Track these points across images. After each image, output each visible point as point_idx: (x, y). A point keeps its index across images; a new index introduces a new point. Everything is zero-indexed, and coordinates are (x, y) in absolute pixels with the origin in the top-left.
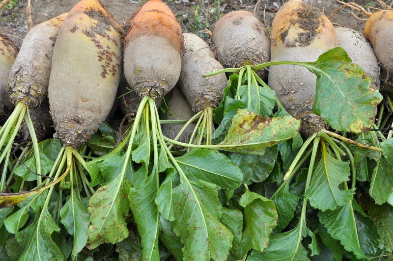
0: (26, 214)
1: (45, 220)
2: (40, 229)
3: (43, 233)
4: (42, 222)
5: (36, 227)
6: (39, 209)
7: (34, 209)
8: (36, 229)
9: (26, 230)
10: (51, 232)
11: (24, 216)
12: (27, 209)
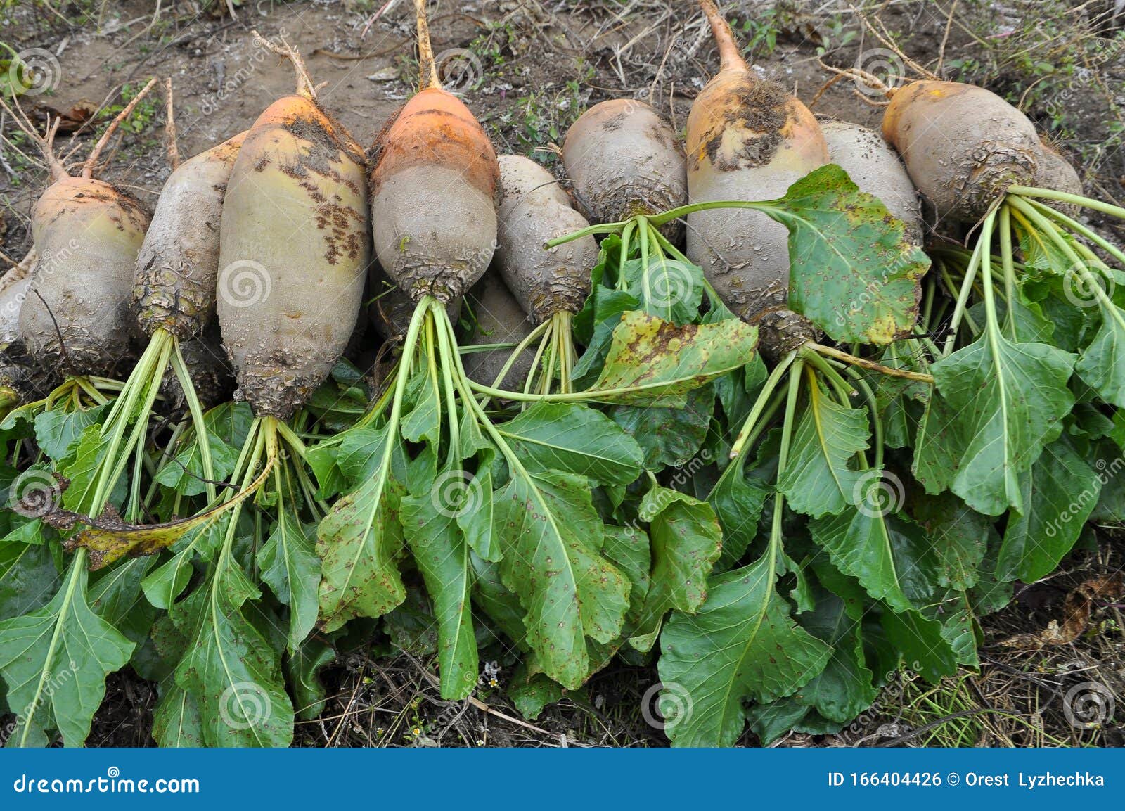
0: (187, 566)
1: (228, 577)
2: (219, 597)
3: (224, 604)
4: (222, 582)
5: (210, 592)
6: (213, 555)
7: (203, 554)
8: (209, 597)
9: (190, 600)
10: (241, 603)
11: (182, 571)
12: (187, 555)
